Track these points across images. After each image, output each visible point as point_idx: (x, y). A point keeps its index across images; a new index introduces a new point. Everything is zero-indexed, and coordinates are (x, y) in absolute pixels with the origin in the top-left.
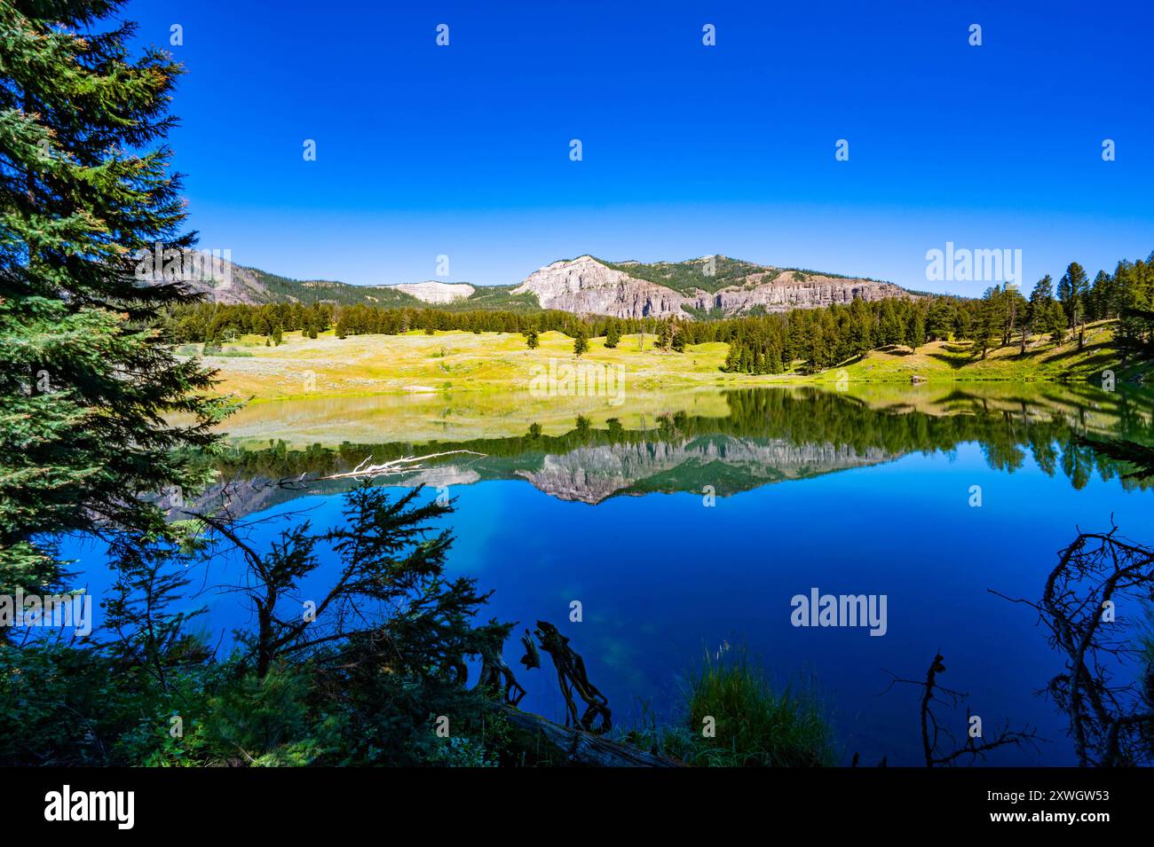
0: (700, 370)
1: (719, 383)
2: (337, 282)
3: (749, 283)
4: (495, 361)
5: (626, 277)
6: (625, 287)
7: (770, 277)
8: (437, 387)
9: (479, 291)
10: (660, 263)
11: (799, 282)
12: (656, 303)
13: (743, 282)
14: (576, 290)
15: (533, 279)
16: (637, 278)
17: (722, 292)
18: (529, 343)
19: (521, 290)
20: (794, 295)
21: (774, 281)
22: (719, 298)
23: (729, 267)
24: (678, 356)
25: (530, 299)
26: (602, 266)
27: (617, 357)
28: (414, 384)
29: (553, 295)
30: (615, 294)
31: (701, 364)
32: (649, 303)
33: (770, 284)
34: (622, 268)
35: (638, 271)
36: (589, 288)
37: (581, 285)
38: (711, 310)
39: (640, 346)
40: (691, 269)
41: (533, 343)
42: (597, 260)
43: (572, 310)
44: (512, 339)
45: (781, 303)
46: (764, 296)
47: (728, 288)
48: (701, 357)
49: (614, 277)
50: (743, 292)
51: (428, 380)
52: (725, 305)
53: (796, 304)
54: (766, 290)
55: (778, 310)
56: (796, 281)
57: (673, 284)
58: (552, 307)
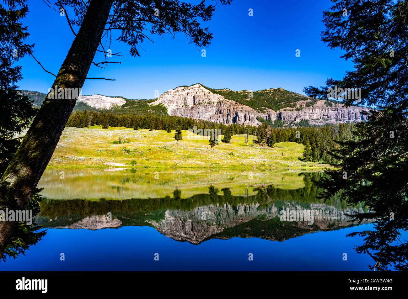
0: (287, 159)
1: (303, 168)
2: (37, 92)
3: (298, 106)
4: (158, 148)
5: (222, 99)
6: (222, 104)
7: (311, 103)
8: (127, 164)
9: (129, 102)
10: (244, 91)
11: (329, 107)
12: (241, 116)
13: (295, 105)
14: (190, 104)
15: (164, 96)
16: (229, 99)
17: (282, 111)
18: (175, 137)
19: (156, 103)
20: (326, 114)
21: (314, 105)
22: (280, 114)
23: (286, 96)
24: (271, 150)
25: (162, 109)
26: (208, 91)
27: (232, 148)
28: (112, 161)
29: (176, 107)
30: (215, 109)
31: (287, 155)
32: (237, 115)
33: (311, 107)
34: (220, 93)
35: (229, 95)
36: (199, 104)
37: (194, 102)
38: (275, 121)
39: (246, 142)
40: (263, 96)
41: (178, 137)
42: (205, 87)
43: (188, 117)
44: (162, 134)
45: (318, 119)
46: (308, 114)
47: (286, 108)
48: (285, 151)
49: (215, 98)
50: (294, 111)
51: (119, 159)
52: (284, 119)
53: (327, 120)
54: (309, 111)
55: (316, 124)
56: (327, 106)
57: (252, 104)
58: (176, 115)
